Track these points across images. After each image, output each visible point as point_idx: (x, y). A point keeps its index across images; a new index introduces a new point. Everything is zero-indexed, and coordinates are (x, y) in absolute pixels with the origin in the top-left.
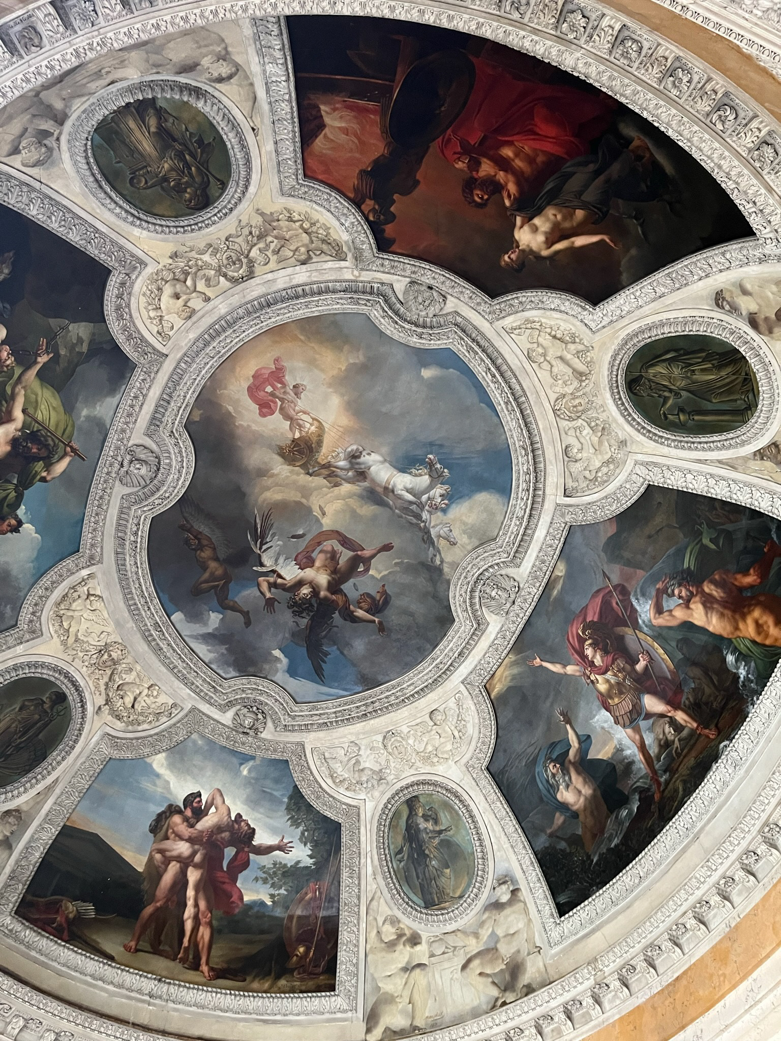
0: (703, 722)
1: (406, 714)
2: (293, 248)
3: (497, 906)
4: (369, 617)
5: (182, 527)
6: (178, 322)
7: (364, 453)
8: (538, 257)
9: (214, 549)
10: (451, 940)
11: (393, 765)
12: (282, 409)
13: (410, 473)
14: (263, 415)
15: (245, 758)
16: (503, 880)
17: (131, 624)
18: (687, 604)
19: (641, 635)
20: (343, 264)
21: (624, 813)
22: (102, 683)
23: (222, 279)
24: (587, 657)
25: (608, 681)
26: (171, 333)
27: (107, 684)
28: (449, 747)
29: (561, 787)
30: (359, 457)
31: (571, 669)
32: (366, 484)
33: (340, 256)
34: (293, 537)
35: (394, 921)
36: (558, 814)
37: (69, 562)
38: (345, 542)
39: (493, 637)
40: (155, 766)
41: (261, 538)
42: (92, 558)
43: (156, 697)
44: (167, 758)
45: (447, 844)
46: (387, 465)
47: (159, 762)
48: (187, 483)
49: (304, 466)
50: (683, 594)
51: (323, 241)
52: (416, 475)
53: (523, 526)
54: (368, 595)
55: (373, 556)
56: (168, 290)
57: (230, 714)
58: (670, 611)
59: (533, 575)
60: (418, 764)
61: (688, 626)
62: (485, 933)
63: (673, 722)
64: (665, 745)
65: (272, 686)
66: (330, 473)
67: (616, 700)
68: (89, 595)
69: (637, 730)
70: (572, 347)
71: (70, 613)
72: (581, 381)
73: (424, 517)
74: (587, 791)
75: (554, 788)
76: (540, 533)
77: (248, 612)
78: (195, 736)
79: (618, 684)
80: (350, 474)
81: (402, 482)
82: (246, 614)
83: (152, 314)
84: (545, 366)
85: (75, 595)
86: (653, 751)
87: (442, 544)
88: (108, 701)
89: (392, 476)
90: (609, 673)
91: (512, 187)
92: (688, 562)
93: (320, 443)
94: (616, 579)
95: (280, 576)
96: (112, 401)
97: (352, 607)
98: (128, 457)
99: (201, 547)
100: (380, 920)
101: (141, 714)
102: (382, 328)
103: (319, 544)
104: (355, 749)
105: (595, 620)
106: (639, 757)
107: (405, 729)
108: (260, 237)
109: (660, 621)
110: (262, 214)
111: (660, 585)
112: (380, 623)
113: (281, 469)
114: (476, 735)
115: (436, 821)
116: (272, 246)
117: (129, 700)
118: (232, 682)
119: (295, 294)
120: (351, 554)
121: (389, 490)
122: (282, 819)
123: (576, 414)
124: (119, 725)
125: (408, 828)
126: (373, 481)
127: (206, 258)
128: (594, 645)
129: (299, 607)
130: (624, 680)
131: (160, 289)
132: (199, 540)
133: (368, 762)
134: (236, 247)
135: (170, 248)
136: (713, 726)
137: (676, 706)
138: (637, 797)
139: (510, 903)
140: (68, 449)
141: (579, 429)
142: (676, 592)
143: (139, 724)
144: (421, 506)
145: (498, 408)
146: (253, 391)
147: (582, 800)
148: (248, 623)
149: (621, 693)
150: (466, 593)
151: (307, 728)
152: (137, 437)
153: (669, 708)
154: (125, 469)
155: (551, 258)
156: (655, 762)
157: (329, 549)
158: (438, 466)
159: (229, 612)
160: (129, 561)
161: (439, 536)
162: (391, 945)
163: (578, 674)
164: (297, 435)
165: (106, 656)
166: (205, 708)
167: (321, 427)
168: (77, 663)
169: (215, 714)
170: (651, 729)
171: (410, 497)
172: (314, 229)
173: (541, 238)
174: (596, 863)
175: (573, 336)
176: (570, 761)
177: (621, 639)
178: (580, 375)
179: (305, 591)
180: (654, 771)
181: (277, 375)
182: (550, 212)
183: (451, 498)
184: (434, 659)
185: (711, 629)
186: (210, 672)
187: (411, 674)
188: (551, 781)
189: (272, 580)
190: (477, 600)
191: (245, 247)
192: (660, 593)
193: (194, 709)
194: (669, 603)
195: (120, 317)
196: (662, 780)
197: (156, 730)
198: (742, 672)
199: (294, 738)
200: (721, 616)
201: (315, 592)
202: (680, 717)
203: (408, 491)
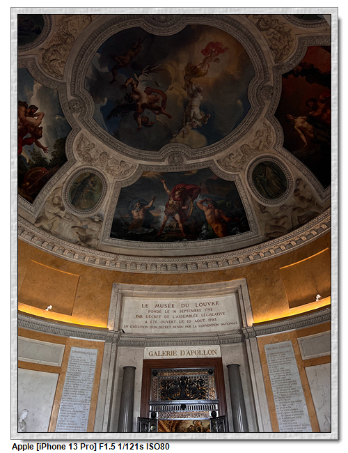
2: (277, 44)
3: (93, 220)
4: (140, 124)
5: (140, 39)
7: (201, 93)
8: (293, 126)
10: (73, 217)
11: (97, 161)
12: (207, 58)
13: (200, 112)
14: (202, 52)
15: (62, 114)
16: (99, 215)
17: (85, 39)
18: (208, 208)
20: (274, 62)
21: (146, 230)
22: (54, 43)
25: (173, 202)
27: (54, 45)
28: (117, 173)
29: (135, 210)
30: (199, 92)
31: (168, 191)
32: (190, 99)
33: (277, 61)
35: (60, 199)
36: (128, 215)
38: (164, 102)
39: (161, 165)
40: (35, 85)
41: (149, 71)
43: (60, 67)
44: (41, 87)
45: (91, 194)
46: (200, 103)
47: (37, 86)
50: (210, 206)
51: (281, 54)
52: (201, 114)
54: (148, 119)
55: (164, 114)
57: (72, 98)
58: (203, 206)
59: (188, 166)
60: (104, 168)
61: (203, 212)
62: (84, 224)
63: (177, 224)
64: (171, 227)
65: (94, 106)
66: (188, 85)
67: (170, 208)
69: (168, 218)
70: (266, 143)
72: (256, 149)
73: (187, 123)
74: (141, 217)
75: (133, 209)
76: (201, 160)
77: (115, 80)
78: (56, 91)
79: (175, 206)
80: (191, 92)
81: (196, 110)
84: (256, 137)
87: (182, 134)
88: (47, 50)
89: (196, 106)
91: (316, 114)
92: (219, 202)
93: (198, 76)
95: (137, 85)
97: (140, 116)
99: (133, 50)
100: (56, 195)
101: (50, 66)
103: (158, 93)
104: (92, 147)
105: (187, 189)
106: (162, 223)
107: (111, 157)
108: (279, 32)
109: (198, 204)
110: (289, 31)
111: (208, 199)
112: (140, 128)
113: (182, 67)
114: (127, 178)
115: (94, 186)
116: (276, 36)
117: (53, 57)
118: (85, 91)
120: (160, 106)
121: (191, 107)
122: (53, 142)
123: (244, 152)
124: (41, 61)
125: (85, 180)
126: (192, 101)
128: (180, 193)
129: (128, 97)
130: (177, 206)
132: (137, 48)
133: (92, 153)
134: (273, 23)
136: (186, 234)
137: (182, 222)
138: (153, 230)
139: (97, 222)
141: (240, 155)
142: (209, 204)
143: (45, 68)
144: (190, 120)
145: (236, 129)
146: (212, 44)
147: (138, 217)
148: (111, 83)
151: (87, 127)
153: (180, 221)
155: (294, 129)
156: (165, 228)
157: (158, 98)
158: (207, 119)
159: (111, 74)
161: (183, 131)
162: (55, 205)
163: (168, 194)
164: (198, 67)
166: (68, 87)
167: (205, 74)
168: (57, 28)
169: (69, 93)
170: (171, 221)
171: (192, 115)
173: (300, 125)
175: (270, 142)
176: (144, 207)
179: (137, 97)
180: (163, 229)
181: (221, 51)
182: (310, 127)
183: (198, 129)
184: (141, 152)
185: (206, 217)
186: (83, 81)
187: (130, 147)
188: (134, 207)
189: (134, 83)
191: (274, 26)
192: (206, 200)
193: (65, 84)
194: (205, 204)
197: (48, 76)
198: (204, 232)
199: (81, 125)
200: (212, 218)
201: (138, 101)
202: (180, 225)
203: (194, 113)
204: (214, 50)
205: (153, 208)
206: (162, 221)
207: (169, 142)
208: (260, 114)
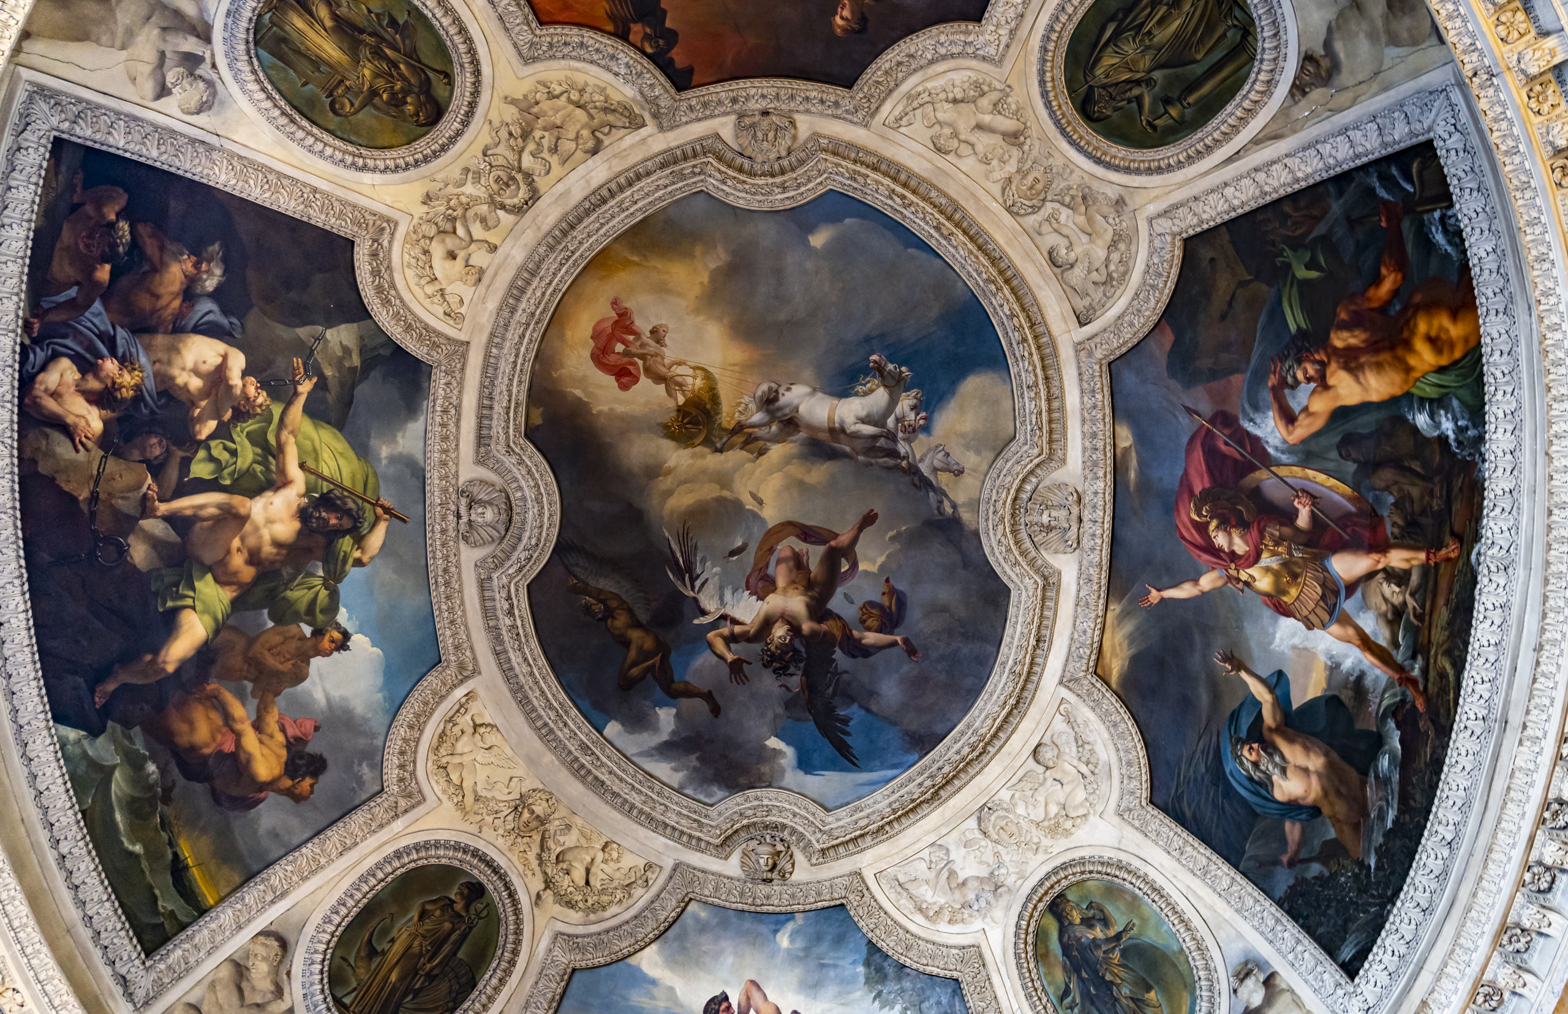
0: (1433, 545)
1: (999, 770)
2: (572, 135)
4: (888, 638)
5: (576, 591)
6: (467, 292)
7: (781, 391)
9: (630, 611)
11: (1006, 858)
12: (648, 371)
13: (857, 394)
14: (624, 387)
15: (780, 919)
16: (1244, 971)
17: (549, 758)
18: (1323, 384)
19: (1282, 471)
20: (644, 132)
21: (1384, 762)
22: (532, 856)
23: (501, 213)
24: (1221, 550)
25: (1267, 569)
26: (463, 310)
27: (539, 857)
28: (1080, 795)
29: (1275, 778)
30: (776, 399)
31: (1208, 581)
32: (802, 435)
33: (635, 123)
34: (732, 553)
36: (1288, 825)
37: (432, 680)
38: (807, 534)
39: (1073, 588)
40: (645, 968)
41: (688, 572)
42: (461, 667)
43: (618, 860)
44: (660, 951)
45: (1135, 951)
46: (819, 395)
47: (650, 960)
48: (557, 518)
49: (708, 442)
50: (1311, 371)
51: (606, 110)
52: (865, 394)
53: (1043, 397)
54: (871, 604)
55: (854, 541)
56: (438, 250)
57: (735, 858)
58: (1305, 409)
59: (1090, 465)
60: (1046, 842)
61: (1341, 414)
63: (1393, 576)
64: (1395, 616)
65: (784, 794)
66: (746, 437)
67: (1294, 592)
68: (476, 726)
69: (1346, 620)
70: (984, 102)
71: (456, 760)
72: (1020, 146)
73: (902, 451)
74: (1316, 762)
75: (1266, 784)
76: (1072, 398)
77: (710, 693)
78: (693, 907)
79: (1285, 564)
80: (774, 428)
81: (851, 411)
82: (708, 697)
83: (430, 290)
84: (965, 149)
85: (457, 730)
86: (1381, 636)
87: (944, 480)
88: (548, 883)
89: (833, 410)
90: (1265, 555)
92: (1294, 320)
93: (715, 399)
94: (1206, 407)
95: (735, 622)
96: (415, 427)
97: (855, 633)
98: (464, 501)
99: (609, 614)
101: (603, 891)
102: (731, 200)
103: (771, 550)
104: (942, 854)
105: (1207, 485)
106: (1367, 661)
107: (1005, 795)
108: (526, 135)
109: (1300, 434)
110: (514, 102)
111: (1272, 381)
112: (906, 641)
114: (1114, 760)
115: (1106, 922)
116: (545, 143)
117: (579, 875)
118: (721, 807)
119: (599, 199)
120: (821, 549)
121: (837, 431)
122: (864, 1001)
123: (1037, 197)
124: (574, 916)
125: (1066, 949)
126: (810, 427)
127: (469, 189)
128: (1225, 524)
129: (779, 661)
130: (1290, 554)
131: (426, 252)
132: (603, 602)
133: (968, 867)
134: (501, 161)
135: (418, 190)
136: (1448, 539)
137: (1380, 547)
138: (1391, 724)
139: (1268, 1001)
140: (379, 510)
141: (1052, 218)
142: (1300, 375)
143: (604, 908)
144: (891, 436)
145: (933, 243)
146: (600, 357)
147: (1314, 780)
148: (716, 710)
149: (1295, 576)
150: (1004, 535)
151: (858, 844)
152: (468, 470)
153: (1375, 556)
154: (464, 520)
156: (1394, 653)
157: (787, 553)
158: (891, 367)
159: (684, 702)
160: (515, 658)
161: (935, 470)
163: (1220, 583)
164: (681, 400)
165: (526, 815)
166: (694, 858)
167: (708, 376)
168: (488, 833)
169: (712, 864)
170: (1365, 606)
171: (869, 430)
172: (586, 97)
174: (1377, 868)
176: (1270, 729)
177: (1256, 493)
178: (1014, 138)
179: (779, 631)
180: (1399, 668)
181: (623, 323)
184: (1004, 664)
185: (1374, 397)
186: (685, 801)
187: (980, 703)
188: (1257, 775)
189: (725, 631)
190: (1028, 544)
191: (512, 157)
192: (1278, 393)
193: (679, 865)
194: (1298, 399)
195: (386, 302)
196: (1416, 672)
197: (632, 912)
198: (1447, 426)
199: (840, 867)
200: (1379, 367)
201: (795, 629)
202: (1397, 559)
203: (863, 421)
204: (619, 348)
205: (1278, 682)
206: (1353, 658)
207: (976, 534)
208: (859, 149)
